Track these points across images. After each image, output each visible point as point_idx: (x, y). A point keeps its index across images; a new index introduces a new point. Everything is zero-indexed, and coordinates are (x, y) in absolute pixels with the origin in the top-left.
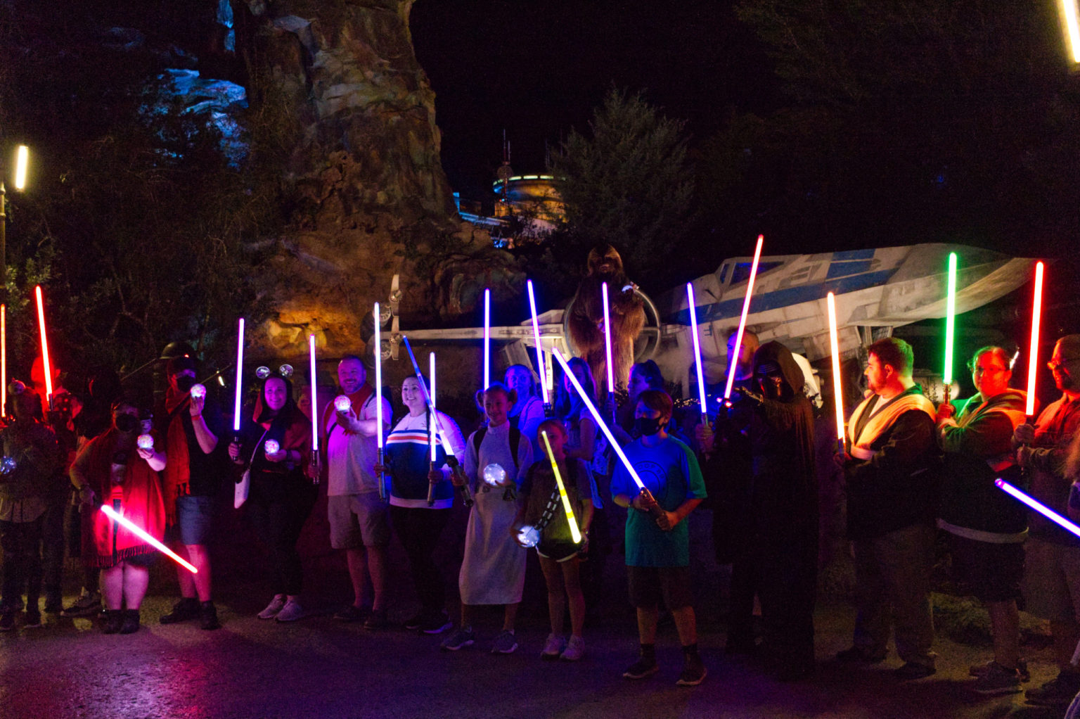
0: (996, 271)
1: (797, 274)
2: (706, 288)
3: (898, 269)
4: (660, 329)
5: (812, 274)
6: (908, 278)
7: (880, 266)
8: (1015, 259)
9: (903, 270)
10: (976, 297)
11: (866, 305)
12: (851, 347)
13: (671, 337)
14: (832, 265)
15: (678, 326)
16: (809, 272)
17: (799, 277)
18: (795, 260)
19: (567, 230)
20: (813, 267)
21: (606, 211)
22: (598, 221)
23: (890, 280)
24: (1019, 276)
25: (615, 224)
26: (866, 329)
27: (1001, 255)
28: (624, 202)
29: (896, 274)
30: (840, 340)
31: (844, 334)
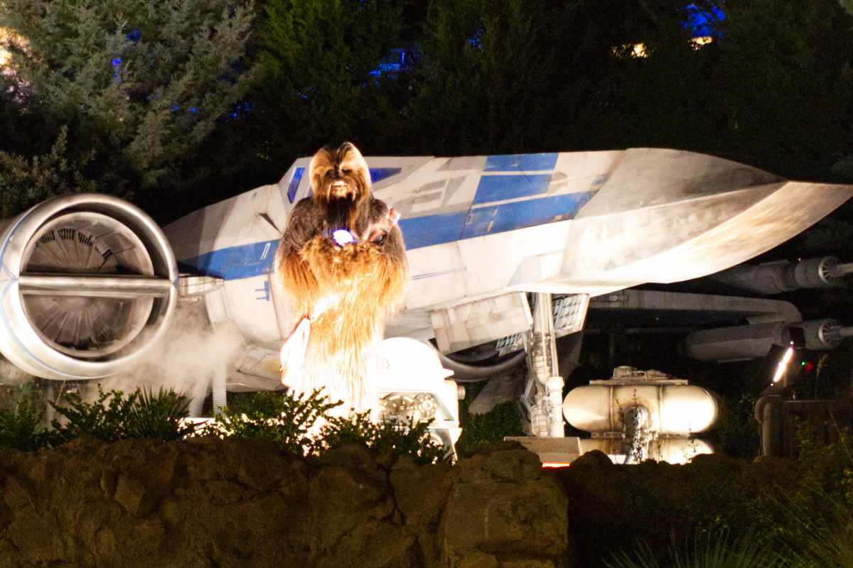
1: (423, 193)
2: (263, 212)
3: (596, 192)
4: (176, 284)
5: (449, 193)
6: (613, 210)
7: (562, 184)
8: (790, 184)
9: (606, 192)
10: (727, 247)
11: (539, 256)
12: (516, 331)
13: (195, 299)
14: (484, 180)
15: (209, 279)
16: (443, 189)
17: (427, 198)
18: (421, 166)
19: (12, 89)
20: (452, 180)
21: (85, 57)
22: (70, 75)
23: (582, 211)
24: (798, 214)
25: (103, 82)
26: (541, 298)
27: (767, 175)
28: (118, 42)
29: (593, 201)
30: (495, 318)
31: (502, 305)
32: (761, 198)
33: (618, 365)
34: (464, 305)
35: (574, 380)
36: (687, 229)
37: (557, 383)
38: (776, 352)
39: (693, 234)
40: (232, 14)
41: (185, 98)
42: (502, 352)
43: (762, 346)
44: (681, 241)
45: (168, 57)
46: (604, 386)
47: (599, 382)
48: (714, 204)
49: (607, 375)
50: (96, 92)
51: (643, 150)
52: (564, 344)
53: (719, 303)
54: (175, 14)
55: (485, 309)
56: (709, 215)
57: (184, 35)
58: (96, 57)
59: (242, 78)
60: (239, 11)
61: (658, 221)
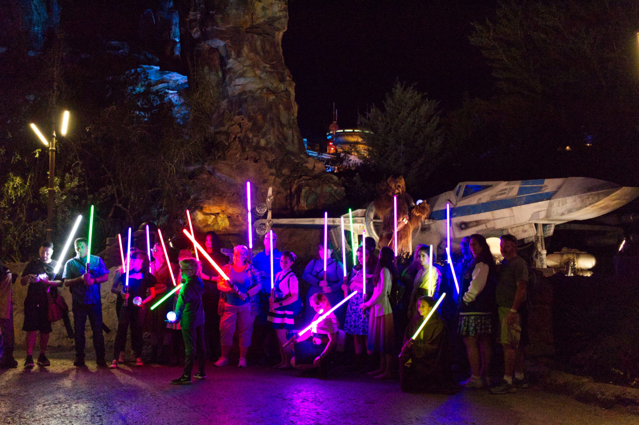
0: (614, 194)
1: (500, 193)
2: (448, 199)
3: (558, 191)
5: (509, 193)
6: (564, 197)
7: (547, 189)
8: (624, 187)
9: (561, 191)
10: (602, 208)
11: (539, 211)
12: (531, 235)
13: (427, 226)
14: (520, 188)
15: (431, 220)
16: (507, 191)
17: (502, 194)
18: (499, 184)
19: (369, 163)
20: (510, 189)
21: (391, 153)
22: (387, 159)
23: (553, 197)
24: (627, 197)
25: (396, 160)
26: (539, 225)
27: (616, 185)
28: (402, 148)
29: (557, 194)
30: (525, 231)
31: (526, 227)
32: (613, 192)
33: (563, 247)
34: (514, 227)
35: (550, 252)
36: (589, 202)
37: (544, 252)
38: (619, 242)
39: (590, 204)
40: (437, 139)
41: (422, 165)
42: (526, 242)
43: (612, 241)
44: (586, 206)
45: (417, 152)
46: (559, 254)
47: (557, 252)
48: (598, 194)
49: (559, 250)
50: (395, 163)
51: (574, 178)
52: (546, 239)
53: (597, 228)
54: (419, 139)
55: (521, 229)
56: (596, 198)
57: (422, 146)
58: (395, 153)
59: (440, 158)
61: (579, 200)
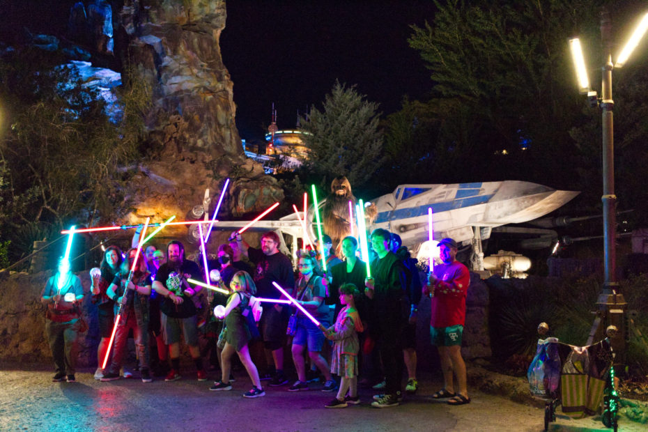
0: (548, 198)
1: (438, 195)
2: (388, 202)
3: (494, 194)
5: (447, 195)
6: (500, 200)
7: (484, 192)
8: (558, 191)
9: (498, 194)
10: (537, 211)
11: (476, 215)
12: (469, 238)
14: (458, 191)
16: (445, 195)
17: (440, 197)
18: (438, 187)
19: (308, 165)
20: (448, 192)
21: (331, 155)
22: (326, 161)
23: (490, 200)
24: (560, 201)
25: (336, 162)
26: (476, 228)
27: (550, 189)
28: (341, 150)
29: (494, 197)
30: (462, 234)
31: (464, 230)
32: (548, 196)
33: (500, 249)
34: (451, 231)
35: (487, 254)
36: (524, 206)
37: (482, 255)
38: (553, 245)
39: (526, 207)
40: (376, 141)
41: (362, 167)
42: (464, 245)
43: (547, 244)
44: (522, 209)
45: (357, 155)
47: (494, 255)
48: (532, 198)
49: (496, 253)
50: (334, 165)
51: (510, 181)
52: (484, 242)
53: (532, 231)
54: (359, 141)
55: (459, 231)
56: (531, 201)
57: (362, 148)
58: (334, 155)
59: (379, 161)
60: (379, 140)
61: (515, 203)
